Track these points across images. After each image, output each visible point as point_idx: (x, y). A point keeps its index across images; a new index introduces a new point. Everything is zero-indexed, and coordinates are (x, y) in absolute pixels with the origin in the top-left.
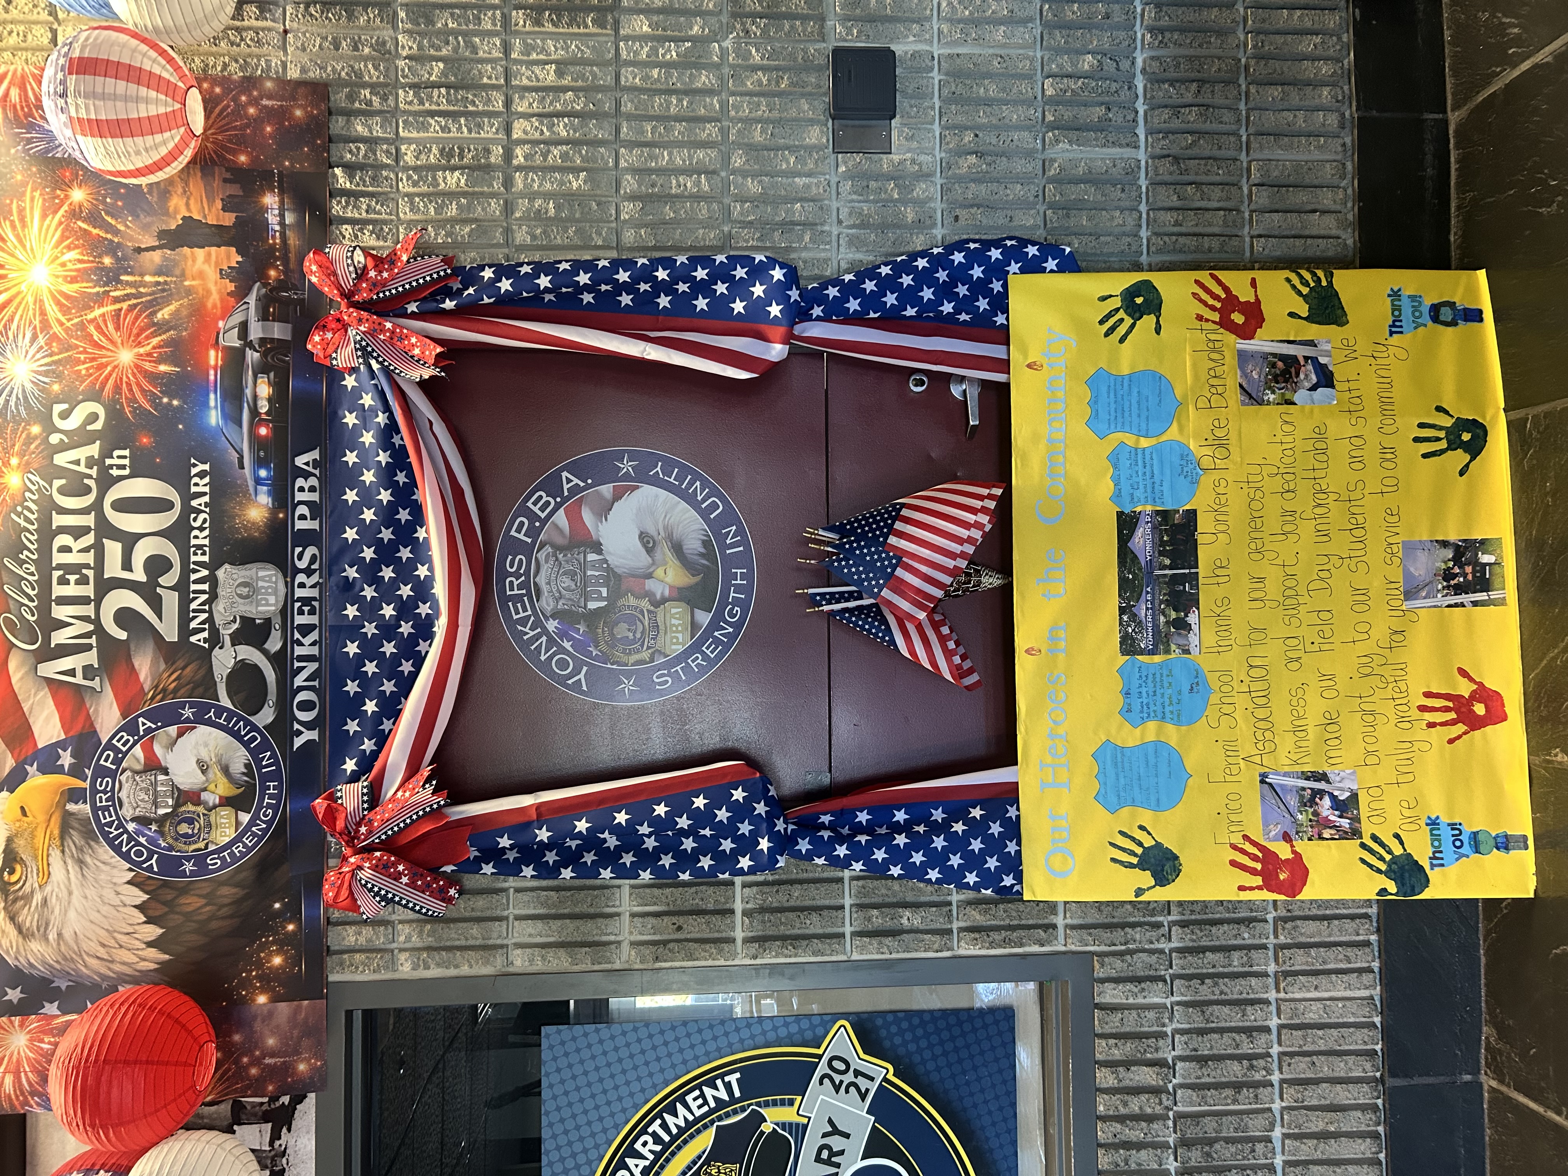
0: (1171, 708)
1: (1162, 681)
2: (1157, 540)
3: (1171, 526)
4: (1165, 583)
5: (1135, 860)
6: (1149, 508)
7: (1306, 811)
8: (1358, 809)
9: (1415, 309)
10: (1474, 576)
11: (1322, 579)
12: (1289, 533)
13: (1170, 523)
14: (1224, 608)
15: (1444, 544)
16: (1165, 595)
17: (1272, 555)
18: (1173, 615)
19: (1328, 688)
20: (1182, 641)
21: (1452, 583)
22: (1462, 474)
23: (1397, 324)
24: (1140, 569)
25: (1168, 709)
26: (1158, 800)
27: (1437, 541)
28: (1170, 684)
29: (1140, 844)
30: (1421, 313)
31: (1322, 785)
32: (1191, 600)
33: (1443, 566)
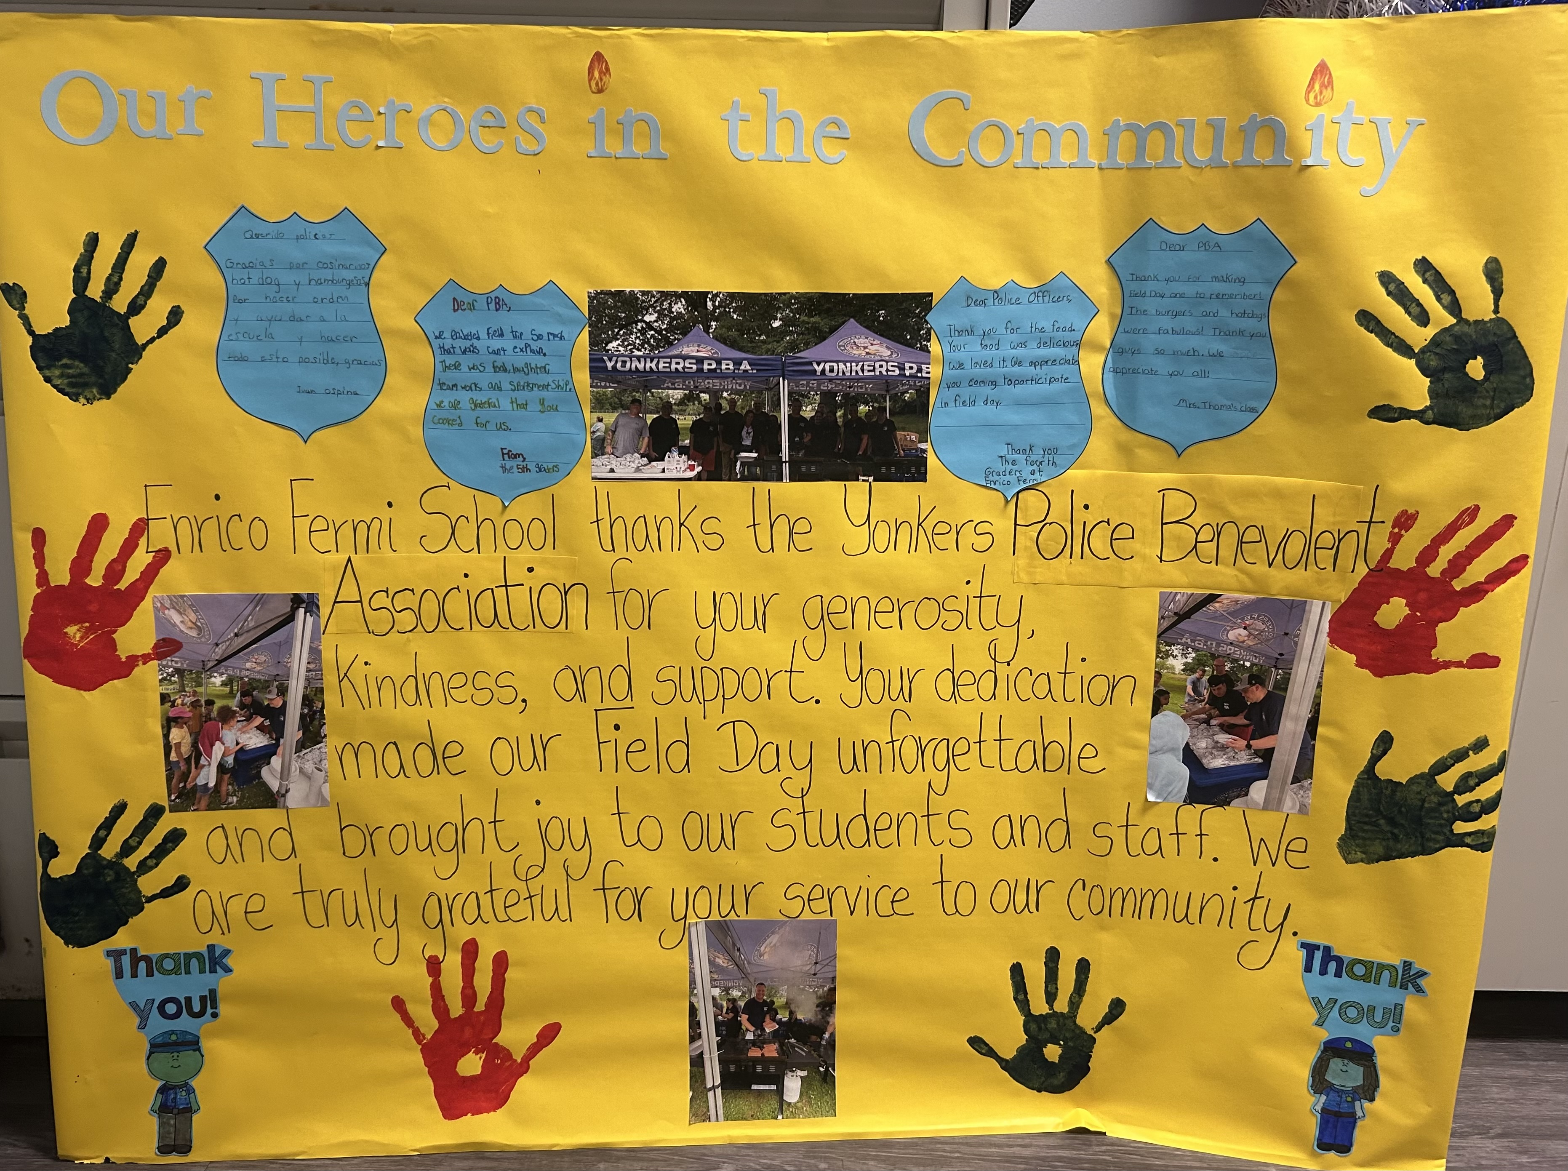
0: (466, 405)
1: (530, 386)
2: (859, 389)
3: (890, 423)
4: (759, 405)
5: (95, 291)
6: (935, 371)
7: (231, 695)
8: (240, 806)
9: (1367, 1013)
10: (755, 1061)
11: (758, 752)
12: (864, 687)
13: (897, 421)
14: (699, 537)
15: (827, 1004)
16: (732, 403)
17: (815, 647)
18: (685, 421)
19: (516, 753)
20: (623, 437)
21: (744, 1018)
22: (976, 1043)
23: (1332, 966)
24: (793, 347)
25: (464, 397)
26: (243, 359)
27: (833, 990)
28: (524, 406)
29: (135, 307)
30: (1354, 1022)
31: (292, 731)
32: (718, 465)
33: (779, 1001)
